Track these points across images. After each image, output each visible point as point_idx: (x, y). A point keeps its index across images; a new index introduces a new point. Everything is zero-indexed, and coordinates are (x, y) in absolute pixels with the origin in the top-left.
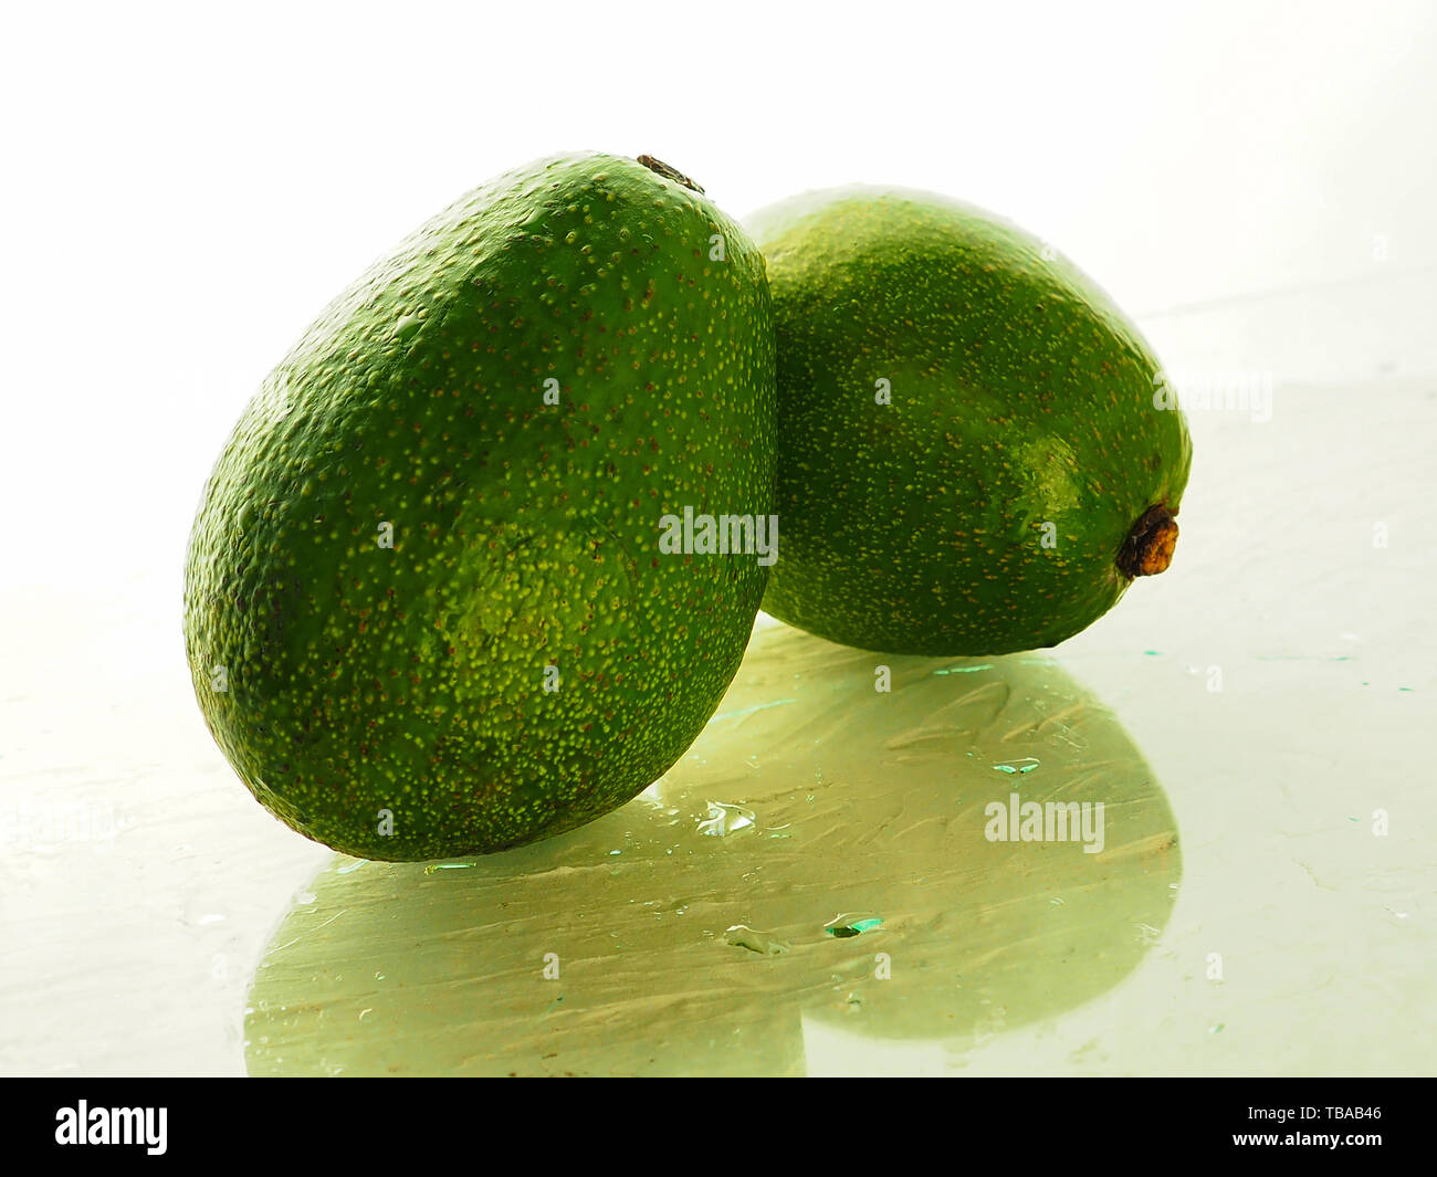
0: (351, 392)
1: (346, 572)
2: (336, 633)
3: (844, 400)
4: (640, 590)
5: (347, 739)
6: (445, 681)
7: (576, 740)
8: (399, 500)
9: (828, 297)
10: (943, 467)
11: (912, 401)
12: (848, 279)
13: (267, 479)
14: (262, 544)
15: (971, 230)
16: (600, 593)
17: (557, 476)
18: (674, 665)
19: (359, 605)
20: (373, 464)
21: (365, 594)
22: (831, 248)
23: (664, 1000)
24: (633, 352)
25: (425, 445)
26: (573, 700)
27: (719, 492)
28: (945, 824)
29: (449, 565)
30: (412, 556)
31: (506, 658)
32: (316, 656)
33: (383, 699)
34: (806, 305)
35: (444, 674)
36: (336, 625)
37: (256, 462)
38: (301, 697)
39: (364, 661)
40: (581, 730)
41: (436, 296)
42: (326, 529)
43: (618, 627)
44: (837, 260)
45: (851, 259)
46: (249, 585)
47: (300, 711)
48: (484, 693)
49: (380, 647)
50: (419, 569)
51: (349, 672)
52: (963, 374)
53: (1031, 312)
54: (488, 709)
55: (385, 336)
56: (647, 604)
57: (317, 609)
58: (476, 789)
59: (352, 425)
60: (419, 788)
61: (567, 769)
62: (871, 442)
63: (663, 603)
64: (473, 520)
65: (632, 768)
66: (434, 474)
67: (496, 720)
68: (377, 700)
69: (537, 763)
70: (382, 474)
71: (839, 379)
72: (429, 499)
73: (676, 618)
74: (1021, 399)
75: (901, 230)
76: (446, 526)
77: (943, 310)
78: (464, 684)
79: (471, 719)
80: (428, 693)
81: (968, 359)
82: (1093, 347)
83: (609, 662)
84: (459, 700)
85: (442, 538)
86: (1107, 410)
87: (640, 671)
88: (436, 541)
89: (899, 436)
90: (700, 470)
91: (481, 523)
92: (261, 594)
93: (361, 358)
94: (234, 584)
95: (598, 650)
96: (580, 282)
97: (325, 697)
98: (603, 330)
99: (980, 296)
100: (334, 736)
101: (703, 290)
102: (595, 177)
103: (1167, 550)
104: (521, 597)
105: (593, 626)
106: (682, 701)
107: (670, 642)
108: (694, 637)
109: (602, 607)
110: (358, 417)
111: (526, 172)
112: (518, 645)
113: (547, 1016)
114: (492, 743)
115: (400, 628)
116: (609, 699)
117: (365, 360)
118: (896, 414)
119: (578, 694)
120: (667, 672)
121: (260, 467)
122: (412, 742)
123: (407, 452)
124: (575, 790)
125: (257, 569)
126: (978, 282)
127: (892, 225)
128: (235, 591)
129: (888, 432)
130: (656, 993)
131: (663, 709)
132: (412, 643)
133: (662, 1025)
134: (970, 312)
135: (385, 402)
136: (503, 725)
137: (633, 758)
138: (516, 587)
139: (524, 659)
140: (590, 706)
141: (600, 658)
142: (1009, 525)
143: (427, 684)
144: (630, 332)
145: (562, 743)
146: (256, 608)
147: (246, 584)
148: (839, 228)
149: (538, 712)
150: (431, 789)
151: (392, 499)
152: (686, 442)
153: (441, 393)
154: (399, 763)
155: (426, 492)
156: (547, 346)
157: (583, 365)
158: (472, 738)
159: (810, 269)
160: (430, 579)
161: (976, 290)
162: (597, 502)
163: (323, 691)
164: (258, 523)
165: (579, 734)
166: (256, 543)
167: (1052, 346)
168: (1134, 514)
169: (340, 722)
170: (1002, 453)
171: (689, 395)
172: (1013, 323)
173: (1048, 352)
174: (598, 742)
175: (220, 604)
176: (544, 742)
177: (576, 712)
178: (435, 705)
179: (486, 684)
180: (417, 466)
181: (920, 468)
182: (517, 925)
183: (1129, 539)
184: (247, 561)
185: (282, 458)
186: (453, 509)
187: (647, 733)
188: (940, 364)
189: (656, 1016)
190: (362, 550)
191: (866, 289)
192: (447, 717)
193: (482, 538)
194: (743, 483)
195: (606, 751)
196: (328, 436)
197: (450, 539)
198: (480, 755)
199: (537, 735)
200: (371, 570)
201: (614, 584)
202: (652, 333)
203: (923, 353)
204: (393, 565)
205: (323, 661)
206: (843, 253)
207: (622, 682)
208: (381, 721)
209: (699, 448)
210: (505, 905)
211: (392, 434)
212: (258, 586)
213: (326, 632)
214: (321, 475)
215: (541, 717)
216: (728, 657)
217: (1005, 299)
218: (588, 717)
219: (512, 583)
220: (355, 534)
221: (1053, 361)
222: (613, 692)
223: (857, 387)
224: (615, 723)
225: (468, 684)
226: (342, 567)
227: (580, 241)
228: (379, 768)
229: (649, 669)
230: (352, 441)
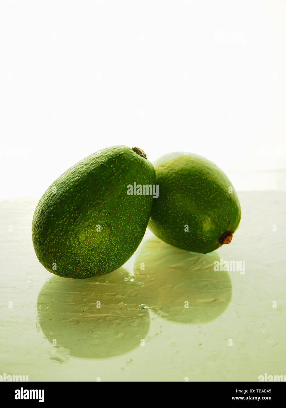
0: (64, 191)
1: (56, 226)
2: (52, 237)
3: (168, 200)
4: (111, 237)
5: (53, 256)
6: (71, 249)
7: (96, 263)
8: (67, 214)
9: (170, 179)
10: (184, 217)
11: (180, 203)
12: (174, 176)
13: (46, 204)
14: (43, 217)
15: (202, 169)
16: (103, 237)
17: (98, 214)
18: (118, 251)
19: (57, 233)
20: (64, 206)
21: (58, 231)
22: (173, 168)
23: (104, 315)
24: (119, 191)
25: (74, 204)
26: (96, 256)
27: (132, 219)
28: (173, 287)
29: (74, 228)
30: (68, 225)
31: (83, 247)
32: (49, 240)
33: (59, 250)
34: (165, 179)
35: (71, 248)
36: (53, 235)
37: (46, 200)
38: (45, 247)
39: (57, 243)
40: (97, 261)
41: (84, 174)
42: (54, 217)
43: (106, 244)
44: (174, 171)
45: (176, 171)
46: (40, 224)
47: (45, 249)
48: (78, 252)
49: (60, 241)
50: (69, 228)
51: (54, 244)
52: (191, 200)
53: (209, 189)
54: (79, 255)
55: (73, 181)
56: (113, 240)
57: (50, 232)
58: (76, 269)
59: (62, 198)
60: (65, 267)
61: (94, 268)
62: (172, 210)
63: (116, 240)
64: (80, 220)
65: (109, 268)
66: (75, 210)
67: (80, 257)
68: (58, 250)
69: (88, 266)
70: (65, 208)
71: (168, 196)
72: (73, 215)
73: (119, 243)
74: (201, 207)
75: (188, 167)
76: (75, 221)
77: (191, 186)
78: (74, 250)
79: (75, 257)
80: (67, 251)
81: (193, 197)
82: (220, 198)
83: (104, 250)
84: (73, 253)
85: (74, 223)
86: (219, 211)
87: (110, 252)
88: (73, 223)
89: (177, 210)
90: (128, 215)
91: (82, 221)
92: (41, 227)
93: (67, 184)
94: (38, 223)
95: (101, 247)
96: (111, 176)
97: (49, 248)
98: (113, 186)
99: (199, 184)
100: (50, 255)
101: (137, 179)
102: (121, 153)
103: (230, 240)
104: (87, 236)
105: (101, 243)
106: (120, 257)
107: (117, 247)
108: (123, 246)
109: (103, 240)
110: (64, 196)
111: (109, 149)
112: (86, 245)
113: (81, 314)
114: (79, 261)
115: (63, 239)
116: (103, 256)
117: (68, 185)
118: (177, 205)
119: (97, 255)
120: (116, 252)
121: (46, 201)
122: (64, 259)
123: (71, 205)
124: (96, 271)
125: (41, 221)
126: (200, 181)
127: (187, 165)
128: (38, 224)
129: (175, 208)
130: (103, 313)
131: (115, 259)
132: (65, 241)
133: (101, 320)
134: (196, 187)
135: (69, 195)
136: (81, 258)
137: (109, 267)
138: (86, 234)
139: (87, 247)
140: (99, 257)
141: (102, 249)
142: (195, 231)
143: (67, 249)
144: (119, 187)
145: (93, 263)
146: (40, 229)
147: (39, 223)
148: (176, 164)
149: (89, 257)
150: (67, 267)
151: (66, 214)
152: (126, 209)
153: (79, 195)
154: (61, 262)
155: (73, 214)
156: (101, 188)
157: (107, 193)
158: (75, 260)
159: (168, 172)
160: (70, 230)
161: (199, 182)
162: (105, 220)
163: (49, 247)
164: (43, 213)
165: (96, 262)
166: (42, 216)
167: (211, 197)
168: (222, 233)
169: (52, 253)
170: (195, 217)
171: (129, 200)
172: (204, 191)
173: (209, 198)
174: (101, 264)
175: (35, 226)
176: (89, 263)
177: (96, 258)
178: (68, 253)
179: (79, 251)
180: (72, 208)
181: (180, 217)
182: (84, 293)
183: (221, 237)
184: (40, 220)
185: (50, 201)
186: (77, 218)
187: (111, 263)
188: (187, 197)
189: (101, 318)
190: (59, 222)
191: (177, 178)
192: (71, 256)
193: (81, 224)
194: (139, 218)
195: (102, 265)
196: (58, 199)
197: (75, 223)
198: (77, 263)
199: (88, 261)
200: (60, 227)
201: (106, 236)
202: (124, 187)
203: (184, 194)
204: (64, 226)
205: (49, 242)
206: (175, 170)
207: (106, 254)
208: (59, 254)
209: (129, 211)
210: (84, 288)
211: (69, 201)
212: (41, 225)
213: (51, 236)
214: (55, 206)
215: (89, 258)
216: (131, 250)
217: (204, 185)
218: (98, 259)
219: (86, 233)
220: (58, 219)
221: (210, 200)
222: (104, 255)
223: (171, 198)
224: (104, 261)
225: (75, 250)
226: (55, 225)
227: (113, 167)
228: (58, 262)
229: (112, 252)
230: (61, 201)
